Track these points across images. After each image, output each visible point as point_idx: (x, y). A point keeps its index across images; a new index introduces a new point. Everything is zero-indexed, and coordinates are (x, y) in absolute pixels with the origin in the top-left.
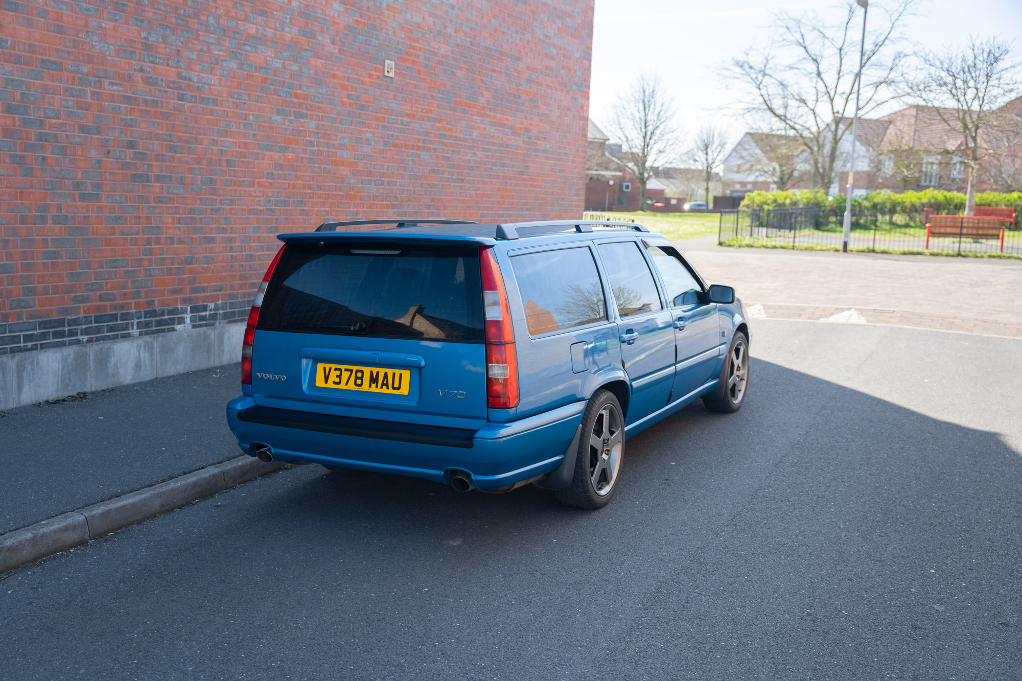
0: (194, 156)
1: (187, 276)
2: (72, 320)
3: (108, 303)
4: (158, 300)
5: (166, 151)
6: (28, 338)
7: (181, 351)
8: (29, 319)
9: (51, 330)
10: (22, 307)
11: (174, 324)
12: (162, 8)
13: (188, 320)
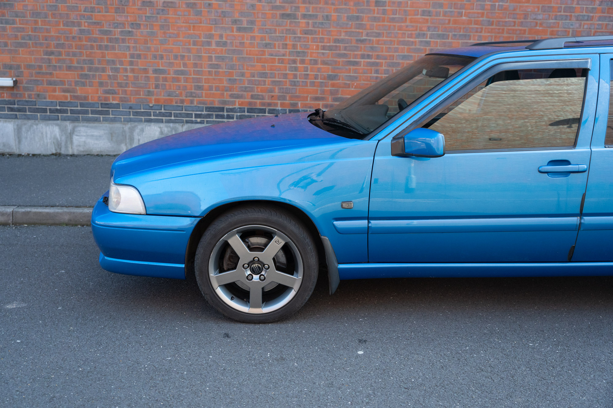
1: (330, 88)
2: (229, 109)
3: (258, 101)
4: (301, 103)
6: (197, 116)
8: (198, 104)
9: (214, 113)
10: (193, 97)
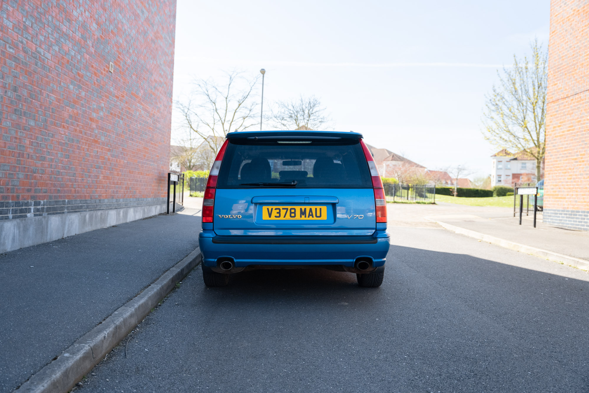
0: (40, 103)
1: (34, 181)
4: (21, 195)
5: (29, 97)
7: (31, 230)
11: (26, 212)
12: (32, 5)
13: (32, 211)
